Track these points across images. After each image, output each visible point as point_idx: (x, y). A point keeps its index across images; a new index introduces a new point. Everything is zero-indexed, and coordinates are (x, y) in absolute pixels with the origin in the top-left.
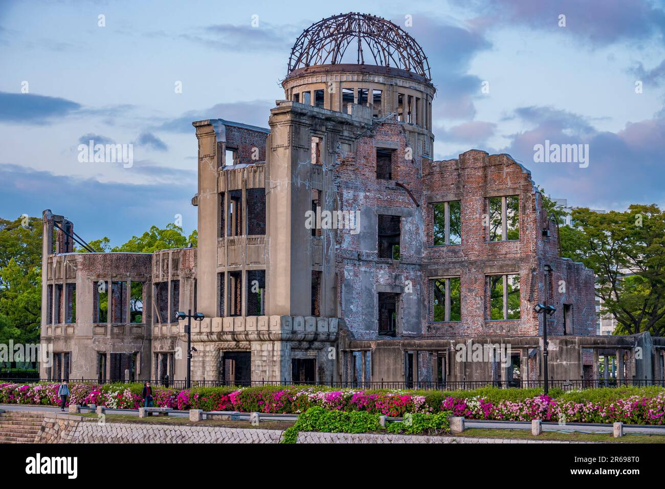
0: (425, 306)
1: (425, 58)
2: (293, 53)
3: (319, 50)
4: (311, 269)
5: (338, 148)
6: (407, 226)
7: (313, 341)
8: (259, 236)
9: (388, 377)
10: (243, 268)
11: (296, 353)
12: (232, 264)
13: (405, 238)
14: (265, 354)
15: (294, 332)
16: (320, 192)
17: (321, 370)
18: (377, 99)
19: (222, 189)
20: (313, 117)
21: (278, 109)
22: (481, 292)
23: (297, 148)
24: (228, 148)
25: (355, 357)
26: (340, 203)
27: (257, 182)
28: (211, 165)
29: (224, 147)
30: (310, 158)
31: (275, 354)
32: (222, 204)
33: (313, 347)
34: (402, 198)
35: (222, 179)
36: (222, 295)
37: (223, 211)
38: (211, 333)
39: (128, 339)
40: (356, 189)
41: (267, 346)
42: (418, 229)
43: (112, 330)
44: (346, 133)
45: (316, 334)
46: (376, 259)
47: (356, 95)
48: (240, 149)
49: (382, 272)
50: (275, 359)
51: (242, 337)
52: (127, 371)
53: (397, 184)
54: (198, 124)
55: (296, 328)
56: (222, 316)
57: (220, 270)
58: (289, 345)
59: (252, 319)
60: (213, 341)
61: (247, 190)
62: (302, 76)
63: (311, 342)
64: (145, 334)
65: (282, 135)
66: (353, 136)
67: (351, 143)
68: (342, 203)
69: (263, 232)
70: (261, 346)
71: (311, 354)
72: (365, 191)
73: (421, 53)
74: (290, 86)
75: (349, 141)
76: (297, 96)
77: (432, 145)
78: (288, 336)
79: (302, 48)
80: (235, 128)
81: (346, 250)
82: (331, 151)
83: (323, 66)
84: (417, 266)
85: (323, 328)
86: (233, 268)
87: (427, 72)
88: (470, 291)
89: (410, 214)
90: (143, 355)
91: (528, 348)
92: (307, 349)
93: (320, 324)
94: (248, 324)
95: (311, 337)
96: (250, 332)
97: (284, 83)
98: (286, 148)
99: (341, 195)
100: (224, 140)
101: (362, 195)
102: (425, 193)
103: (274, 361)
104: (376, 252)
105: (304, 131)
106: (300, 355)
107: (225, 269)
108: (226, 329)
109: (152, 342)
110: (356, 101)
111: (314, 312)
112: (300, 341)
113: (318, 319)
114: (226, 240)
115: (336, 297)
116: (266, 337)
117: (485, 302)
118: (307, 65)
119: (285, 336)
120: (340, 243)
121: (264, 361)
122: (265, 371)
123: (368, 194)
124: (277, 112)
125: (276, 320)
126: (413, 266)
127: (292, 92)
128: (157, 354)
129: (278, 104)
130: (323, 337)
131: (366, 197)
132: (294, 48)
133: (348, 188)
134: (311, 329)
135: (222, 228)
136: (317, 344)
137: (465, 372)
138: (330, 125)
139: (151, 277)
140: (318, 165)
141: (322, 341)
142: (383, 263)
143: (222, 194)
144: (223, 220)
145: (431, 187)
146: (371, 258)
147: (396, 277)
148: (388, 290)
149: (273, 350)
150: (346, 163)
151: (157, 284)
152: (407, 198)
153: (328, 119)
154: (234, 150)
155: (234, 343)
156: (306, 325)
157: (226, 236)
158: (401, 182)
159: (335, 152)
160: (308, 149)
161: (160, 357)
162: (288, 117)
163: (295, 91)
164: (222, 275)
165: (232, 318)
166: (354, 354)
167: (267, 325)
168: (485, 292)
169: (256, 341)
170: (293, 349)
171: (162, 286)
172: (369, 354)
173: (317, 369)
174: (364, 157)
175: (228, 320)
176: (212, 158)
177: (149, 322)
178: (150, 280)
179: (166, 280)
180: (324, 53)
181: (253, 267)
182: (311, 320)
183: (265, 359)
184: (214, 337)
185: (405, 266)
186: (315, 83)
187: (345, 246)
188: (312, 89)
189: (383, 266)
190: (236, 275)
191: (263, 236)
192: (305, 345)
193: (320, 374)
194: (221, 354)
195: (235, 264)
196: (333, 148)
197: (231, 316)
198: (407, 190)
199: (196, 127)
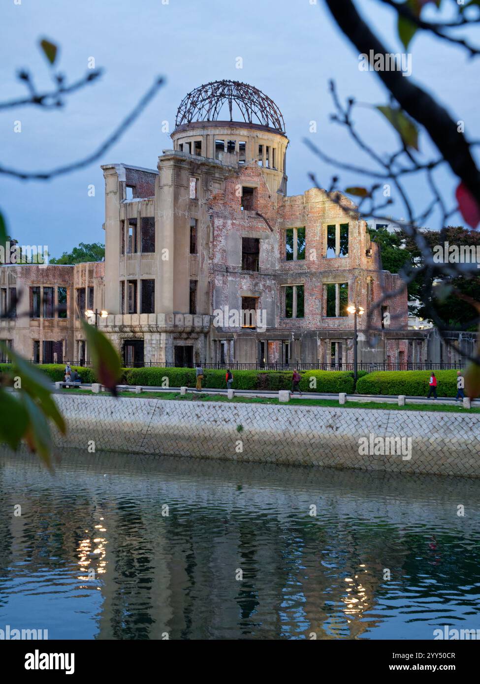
0: (278, 306)
1: (281, 116)
2: (179, 112)
3: (200, 109)
4: (189, 278)
5: (211, 186)
6: (264, 246)
7: (191, 333)
8: (150, 253)
9: (246, 360)
10: (139, 278)
11: (178, 341)
12: (130, 274)
13: (262, 255)
14: (154, 342)
15: (175, 326)
16: (197, 220)
17: (197, 354)
18: (243, 147)
19: (123, 218)
20: (191, 163)
21: (164, 156)
22: (320, 296)
23: (179, 186)
24: (128, 186)
25: (223, 345)
26: (212, 228)
27: (149, 213)
28: (114, 200)
29: (124, 185)
30: (189, 194)
31: (162, 342)
32: (123, 229)
33: (191, 337)
34: (261, 225)
35: (123, 209)
36: (123, 298)
37: (123, 234)
38: (115, 326)
39: (56, 330)
40: (225, 218)
41: (156, 336)
42: (273, 248)
43: (44, 324)
44: (217, 175)
45: (193, 327)
46: (240, 271)
47: (226, 145)
48: (138, 186)
49: (245, 281)
50: (161, 346)
51: (137, 329)
52: (55, 355)
53: (257, 214)
54: (105, 167)
55: (177, 323)
56: (123, 314)
57: (122, 279)
58: (172, 336)
59: (145, 316)
60: (116, 332)
61: (141, 218)
62: (184, 130)
63: (189, 333)
64: (69, 326)
65: (167, 176)
66: (222, 177)
67: (221, 182)
68: (213, 228)
69: (154, 251)
70: (151, 336)
71: (189, 343)
72: (232, 219)
73: (278, 112)
74: (176, 137)
75: (220, 180)
76: (181, 146)
77: (286, 184)
78: (171, 329)
79: (186, 108)
80: (133, 170)
81: (217, 265)
82: (205, 189)
83: (203, 122)
84: (272, 277)
85: (198, 323)
86: (131, 278)
87: (282, 127)
88: (311, 295)
89: (267, 237)
90: (67, 342)
91: (346, 339)
92: (186, 339)
93: (196, 320)
94: (141, 320)
95: (188, 329)
96: (143, 326)
97: (172, 135)
98: (170, 186)
99: (213, 224)
100: (124, 179)
101: (229, 222)
102: (279, 220)
103: (161, 348)
104: (241, 265)
105: (185, 174)
106: (181, 343)
107: (125, 279)
108: (125, 324)
109: (75, 332)
110: (226, 150)
111: (192, 311)
112: (181, 333)
113: (195, 316)
114: (126, 256)
115: (208, 300)
116: (155, 329)
117: (322, 304)
118: (189, 122)
119: (168, 329)
120: (212, 259)
121: (153, 347)
122: (154, 355)
123: (234, 221)
124: (163, 158)
125: (161, 317)
126: (269, 277)
127: (177, 142)
128: (78, 341)
129: (164, 152)
130: (198, 330)
131: (233, 224)
132: (180, 108)
133: (218, 217)
134: (189, 324)
135: (123, 247)
136: (193, 335)
137: (301, 356)
138: (204, 169)
139: (73, 283)
140: (196, 199)
141: (198, 333)
142: (245, 274)
143: (123, 222)
144: (123, 240)
145: (283, 216)
146: (236, 271)
147: (256, 285)
148: (249, 294)
149: (160, 340)
150: (217, 198)
151: (78, 290)
152: (265, 225)
153: (203, 164)
154: (133, 187)
155: (132, 334)
156: (186, 321)
157: (125, 253)
158: (259, 212)
159: (208, 190)
160: (187, 187)
161: (80, 344)
162: (172, 163)
163: (180, 142)
164: (123, 282)
165: (130, 315)
166: (222, 342)
167: (155, 321)
168: (322, 296)
169: (148, 332)
170: (175, 338)
171: (81, 291)
172: (232, 342)
173: (194, 353)
174: (232, 193)
175: (127, 317)
176: (115, 193)
177: (72, 317)
178: (73, 286)
179: (84, 286)
180: (204, 112)
181: (146, 277)
182: (189, 317)
183: (154, 346)
184: (117, 329)
185: (263, 276)
186: (195, 135)
187: (216, 261)
188: (193, 140)
189: (246, 276)
190: (134, 282)
191: (153, 253)
192: (184, 335)
193: (196, 357)
194: (123, 342)
195: (133, 274)
196: (206, 186)
197: (130, 313)
198: (264, 219)
199: (104, 169)
